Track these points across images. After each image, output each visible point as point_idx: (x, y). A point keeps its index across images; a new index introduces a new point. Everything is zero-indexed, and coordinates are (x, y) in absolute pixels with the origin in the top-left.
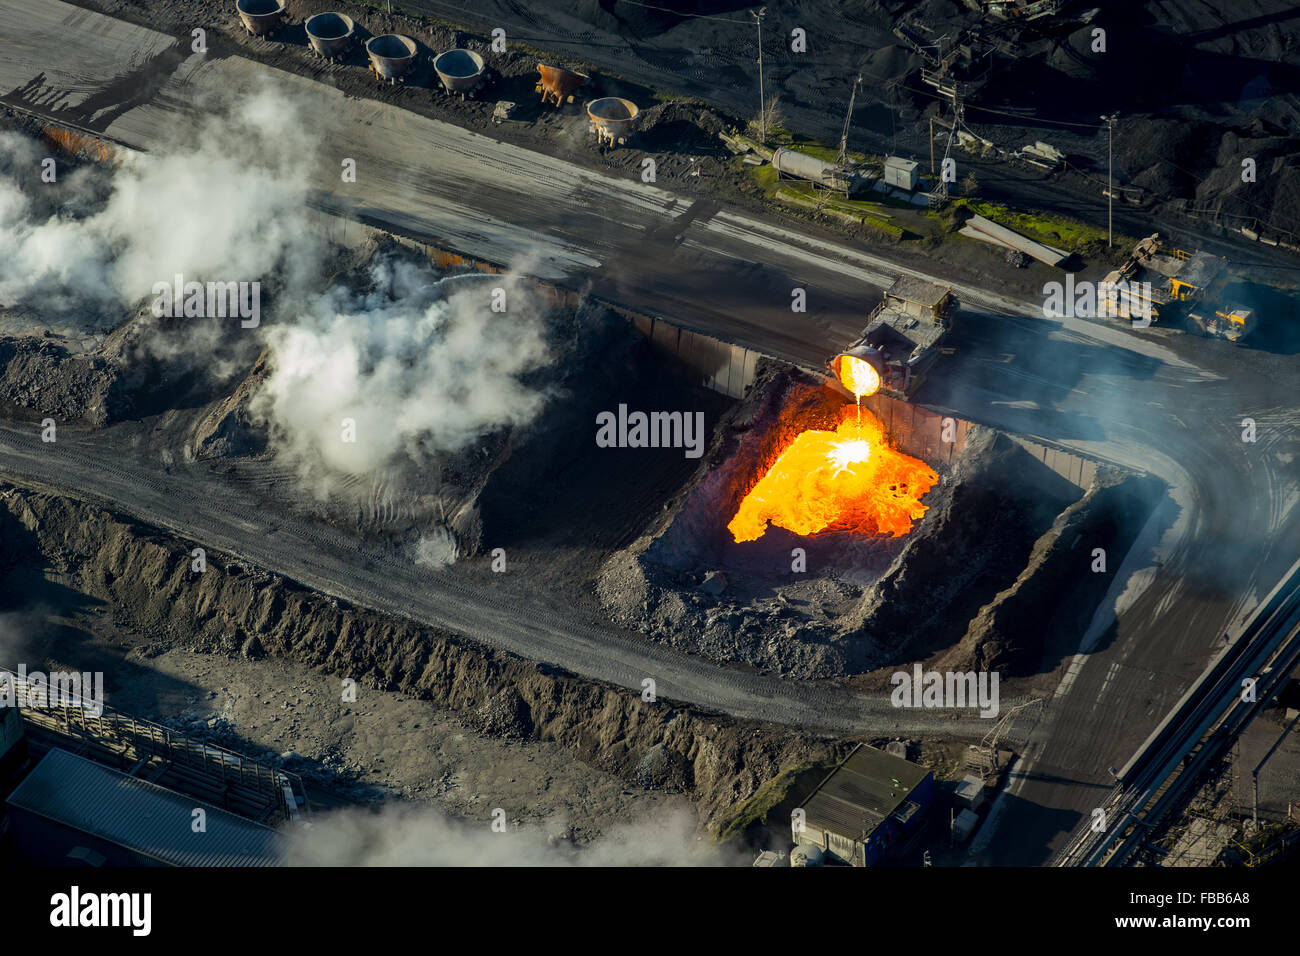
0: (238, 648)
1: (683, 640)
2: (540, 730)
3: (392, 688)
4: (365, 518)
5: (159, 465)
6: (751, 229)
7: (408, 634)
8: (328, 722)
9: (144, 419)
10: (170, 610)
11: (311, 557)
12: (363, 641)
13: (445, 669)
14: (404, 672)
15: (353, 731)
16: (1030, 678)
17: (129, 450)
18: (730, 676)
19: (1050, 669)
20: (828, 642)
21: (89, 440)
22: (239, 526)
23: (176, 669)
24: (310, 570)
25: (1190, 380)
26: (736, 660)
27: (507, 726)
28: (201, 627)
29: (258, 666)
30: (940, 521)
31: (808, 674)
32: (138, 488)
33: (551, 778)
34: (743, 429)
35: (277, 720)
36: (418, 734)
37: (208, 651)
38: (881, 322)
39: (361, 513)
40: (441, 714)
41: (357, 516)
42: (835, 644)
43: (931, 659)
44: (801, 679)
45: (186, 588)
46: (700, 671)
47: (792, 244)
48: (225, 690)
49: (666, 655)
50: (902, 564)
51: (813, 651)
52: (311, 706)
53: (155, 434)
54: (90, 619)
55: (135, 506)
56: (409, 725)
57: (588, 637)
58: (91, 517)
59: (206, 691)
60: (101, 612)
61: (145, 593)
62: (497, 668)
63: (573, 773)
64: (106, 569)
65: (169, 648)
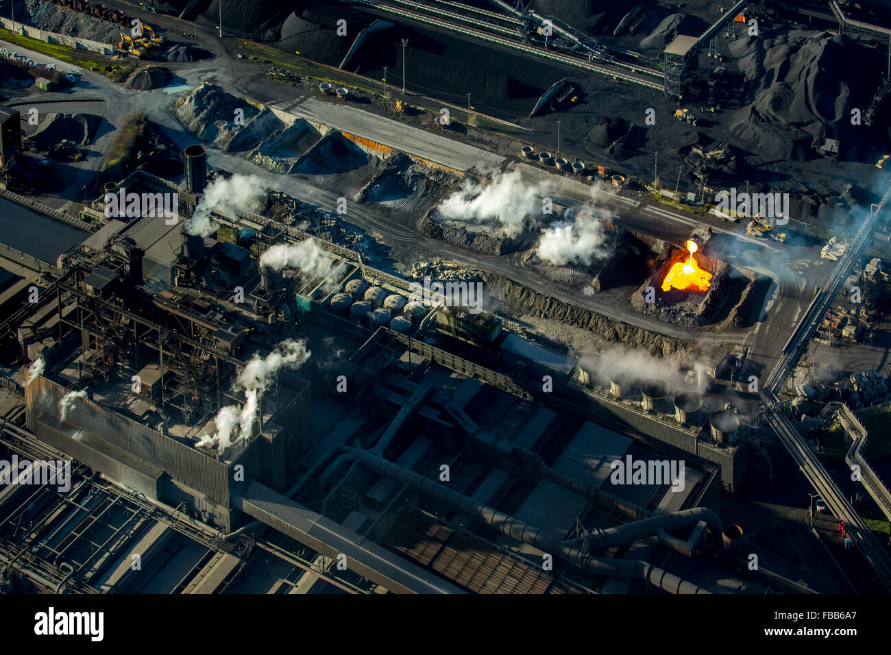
0: (541, 315)
1: (656, 316)
2: (621, 340)
3: (582, 327)
5: (515, 266)
6: (656, 210)
7: (585, 312)
9: (510, 255)
10: (522, 304)
11: (557, 292)
12: (574, 314)
13: (595, 322)
16: (748, 327)
17: (507, 262)
18: (669, 326)
19: (752, 326)
21: (497, 260)
22: (537, 283)
24: (558, 295)
26: (670, 322)
27: (613, 338)
28: (531, 309)
29: (546, 320)
30: (715, 287)
31: (689, 326)
32: (511, 272)
36: (589, 340)
37: (533, 316)
38: (695, 233)
39: (568, 281)
40: (595, 334)
42: (695, 318)
44: (687, 327)
46: (661, 324)
48: (539, 326)
49: (652, 320)
51: (690, 320)
52: (561, 332)
53: (513, 258)
55: (511, 277)
56: (587, 337)
61: (516, 300)
62: (609, 322)
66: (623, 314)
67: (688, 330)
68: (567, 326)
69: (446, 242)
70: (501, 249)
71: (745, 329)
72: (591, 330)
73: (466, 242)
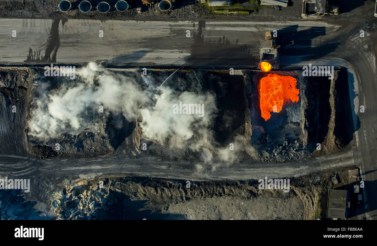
0: (183, 199)
1: (273, 160)
2: (257, 194)
3: (221, 196)
4: (187, 154)
5: (134, 157)
6: (216, 25)
7: (217, 188)
8: (214, 212)
9: (122, 144)
10: (163, 197)
11: (182, 171)
12: (208, 191)
13: (229, 190)
14: (221, 193)
15: (220, 212)
16: (350, 143)
17: (125, 155)
18: (288, 165)
19: (352, 139)
20: (302, 150)
21: (115, 156)
22: (162, 168)
23: (174, 211)
24: (185, 175)
25: (334, 30)
26: (286, 161)
27: (250, 196)
28: (172, 198)
29: (190, 203)
30: (306, 103)
31: (303, 157)
32: (134, 166)
33: (267, 206)
34: (250, 94)
35: (203, 216)
36: (234, 206)
37: (177, 203)
38: (262, 54)
39: (185, 152)
40: (235, 198)
41: (185, 153)
42: (305, 149)
43: (325, 140)
44: (302, 159)
45: (163, 193)
46: (281, 166)
47: (227, 26)
48: (188, 213)
49: (271, 165)
50: (305, 119)
51: (301, 153)
52: (208, 209)
53: (127, 147)
54: (148, 206)
55: (137, 173)
56: (230, 204)
57: (253, 167)
58: (131, 185)
59: (184, 215)
60: (149, 203)
61: (155, 196)
62: (240, 187)
63: (271, 202)
64: (143, 194)
65: (169, 205)
66: (247, 171)
67: (305, 163)
68: (209, 199)
69: (62, 157)
70: (112, 145)
71: (348, 146)
72: (229, 195)
73: (78, 150)
